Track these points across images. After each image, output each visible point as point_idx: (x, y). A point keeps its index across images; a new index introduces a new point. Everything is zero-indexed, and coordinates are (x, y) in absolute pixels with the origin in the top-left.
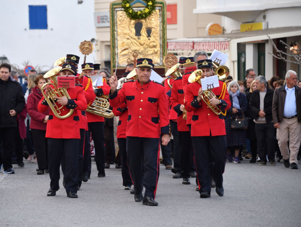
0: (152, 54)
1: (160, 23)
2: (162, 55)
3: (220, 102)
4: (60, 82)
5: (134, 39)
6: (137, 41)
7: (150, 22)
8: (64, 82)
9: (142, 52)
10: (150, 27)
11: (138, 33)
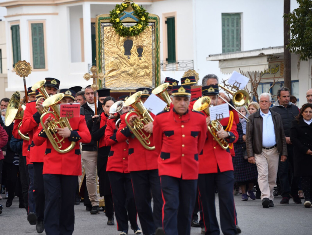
0: (144, 76)
1: (153, 41)
2: (154, 77)
3: (229, 135)
4: (63, 111)
5: (123, 59)
6: (126, 61)
7: (141, 40)
8: (68, 111)
9: (132, 73)
10: (141, 45)
11: (128, 52)
